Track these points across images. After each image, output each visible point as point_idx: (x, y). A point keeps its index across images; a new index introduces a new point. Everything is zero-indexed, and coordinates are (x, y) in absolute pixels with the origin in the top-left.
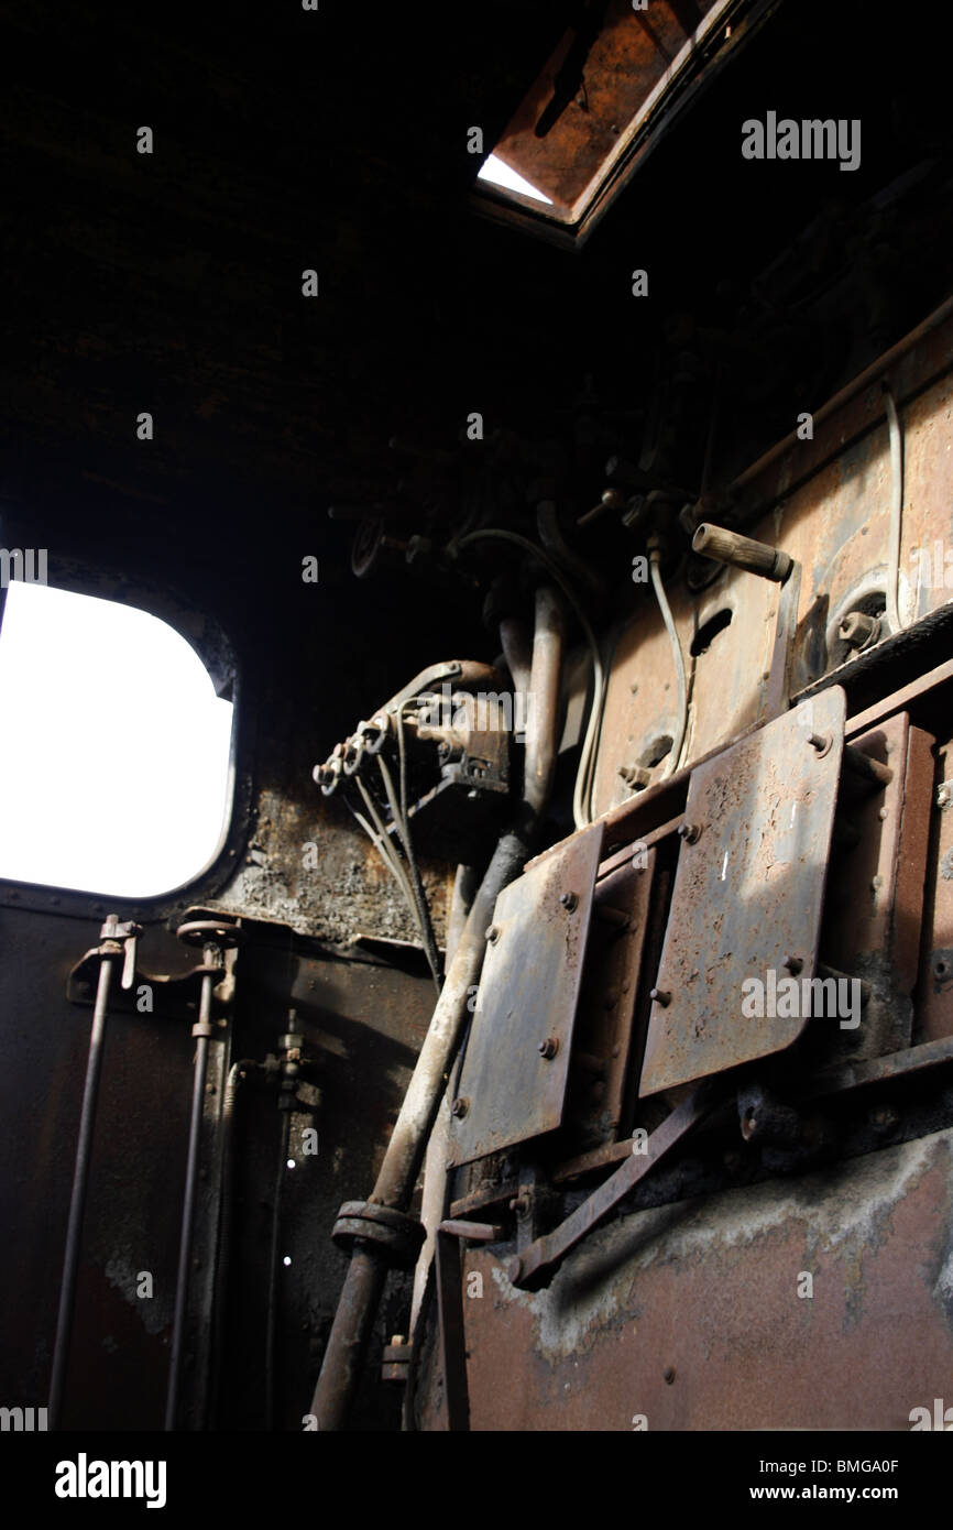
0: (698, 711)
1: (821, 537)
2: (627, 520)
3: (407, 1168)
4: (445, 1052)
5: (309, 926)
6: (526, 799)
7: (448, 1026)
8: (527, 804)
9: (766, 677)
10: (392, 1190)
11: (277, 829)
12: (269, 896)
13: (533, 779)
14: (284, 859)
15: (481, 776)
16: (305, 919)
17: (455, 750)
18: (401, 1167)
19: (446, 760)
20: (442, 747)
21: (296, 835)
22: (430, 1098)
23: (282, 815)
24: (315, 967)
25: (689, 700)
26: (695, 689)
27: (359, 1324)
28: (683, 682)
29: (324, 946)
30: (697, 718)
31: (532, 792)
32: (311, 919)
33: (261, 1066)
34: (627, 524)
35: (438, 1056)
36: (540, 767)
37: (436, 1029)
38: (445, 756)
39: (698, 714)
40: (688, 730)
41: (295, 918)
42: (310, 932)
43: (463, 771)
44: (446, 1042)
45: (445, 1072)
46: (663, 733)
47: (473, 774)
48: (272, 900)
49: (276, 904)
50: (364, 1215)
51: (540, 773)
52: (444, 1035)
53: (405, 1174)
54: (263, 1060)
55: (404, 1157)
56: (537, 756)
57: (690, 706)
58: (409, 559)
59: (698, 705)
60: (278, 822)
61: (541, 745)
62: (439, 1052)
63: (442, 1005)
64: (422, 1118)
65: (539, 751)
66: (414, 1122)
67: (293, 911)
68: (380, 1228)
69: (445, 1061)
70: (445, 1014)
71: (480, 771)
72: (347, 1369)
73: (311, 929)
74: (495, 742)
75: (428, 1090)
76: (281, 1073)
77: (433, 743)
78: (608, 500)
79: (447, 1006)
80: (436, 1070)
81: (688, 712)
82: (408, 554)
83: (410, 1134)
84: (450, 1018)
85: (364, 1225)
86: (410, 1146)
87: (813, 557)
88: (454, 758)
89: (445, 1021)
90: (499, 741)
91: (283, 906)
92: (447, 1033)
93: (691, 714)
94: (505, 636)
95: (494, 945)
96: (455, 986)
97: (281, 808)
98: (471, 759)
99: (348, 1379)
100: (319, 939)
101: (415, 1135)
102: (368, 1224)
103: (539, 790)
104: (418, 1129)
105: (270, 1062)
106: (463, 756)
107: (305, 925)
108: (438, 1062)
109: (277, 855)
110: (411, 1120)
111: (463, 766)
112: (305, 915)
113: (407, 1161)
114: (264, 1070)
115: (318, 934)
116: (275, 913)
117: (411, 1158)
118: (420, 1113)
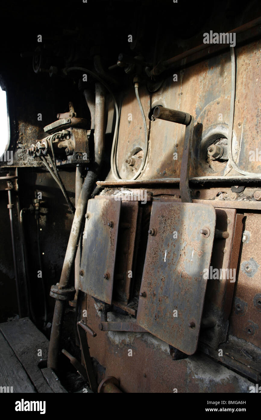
0: (152, 144)
1: (199, 95)
2: (127, 71)
3: (68, 275)
4: (76, 238)
5: (37, 164)
6: (96, 161)
7: (77, 230)
8: (96, 163)
9: (177, 146)
10: (65, 282)
11: (25, 136)
12: (25, 157)
13: (97, 155)
14: (28, 145)
15: (80, 158)
16: (36, 162)
17: (71, 151)
18: (67, 275)
19: (68, 154)
20: (66, 150)
21: (31, 137)
22: (73, 253)
23: (26, 131)
24: (41, 175)
25: (148, 139)
26: (150, 135)
27: (60, 319)
28: (147, 133)
29: (42, 169)
30: (151, 147)
31: (97, 158)
32: (38, 162)
33: (29, 209)
34: (126, 72)
35: (75, 240)
36: (99, 150)
37: (73, 231)
38: (68, 153)
39: (152, 146)
40: (148, 152)
41: (33, 162)
42: (38, 166)
43: (74, 158)
44: (76, 235)
45: (77, 244)
46: (139, 147)
47: (78, 159)
48: (26, 158)
49: (27, 159)
50: (58, 293)
51: (99, 153)
52: (76, 233)
53: (68, 277)
54: (29, 207)
55: (67, 272)
56: (98, 147)
57: (149, 141)
58: (51, 75)
59: (152, 141)
60: (25, 134)
61: (99, 143)
62: (75, 239)
63: (74, 223)
64: (71, 260)
65: (99, 145)
66: (69, 261)
67: (33, 160)
68: (63, 297)
69: (76, 241)
70: (75, 226)
71: (80, 157)
72: (58, 331)
73: (38, 165)
74: (84, 145)
75: (72, 251)
76: (34, 210)
77: (64, 148)
78: (119, 64)
79: (76, 223)
80: (74, 245)
81: (148, 144)
82: (50, 73)
83: (68, 265)
84: (77, 227)
85: (58, 295)
86: (69, 268)
87: (196, 103)
88: (71, 154)
89: (76, 229)
90: (85, 144)
91: (29, 159)
92: (77, 233)
93: (149, 145)
94: (86, 95)
95: (88, 220)
96: (78, 217)
97: (25, 129)
98: (77, 153)
99: (58, 334)
100: (41, 167)
101: (70, 265)
102: (59, 296)
103: (99, 158)
104: (71, 263)
105: (31, 207)
106: (74, 152)
107: (36, 164)
108: (75, 242)
109: (26, 144)
110: (68, 261)
111: (74, 156)
112: (36, 161)
113: (69, 273)
114: (30, 210)
115: (40, 166)
116: (27, 162)
117: (69, 272)
118: (71, 258)
